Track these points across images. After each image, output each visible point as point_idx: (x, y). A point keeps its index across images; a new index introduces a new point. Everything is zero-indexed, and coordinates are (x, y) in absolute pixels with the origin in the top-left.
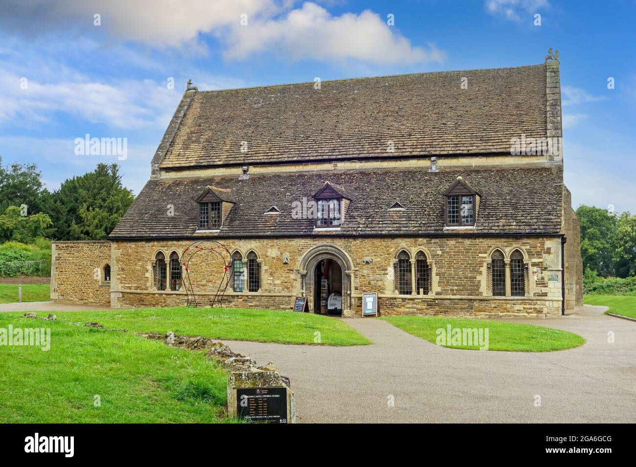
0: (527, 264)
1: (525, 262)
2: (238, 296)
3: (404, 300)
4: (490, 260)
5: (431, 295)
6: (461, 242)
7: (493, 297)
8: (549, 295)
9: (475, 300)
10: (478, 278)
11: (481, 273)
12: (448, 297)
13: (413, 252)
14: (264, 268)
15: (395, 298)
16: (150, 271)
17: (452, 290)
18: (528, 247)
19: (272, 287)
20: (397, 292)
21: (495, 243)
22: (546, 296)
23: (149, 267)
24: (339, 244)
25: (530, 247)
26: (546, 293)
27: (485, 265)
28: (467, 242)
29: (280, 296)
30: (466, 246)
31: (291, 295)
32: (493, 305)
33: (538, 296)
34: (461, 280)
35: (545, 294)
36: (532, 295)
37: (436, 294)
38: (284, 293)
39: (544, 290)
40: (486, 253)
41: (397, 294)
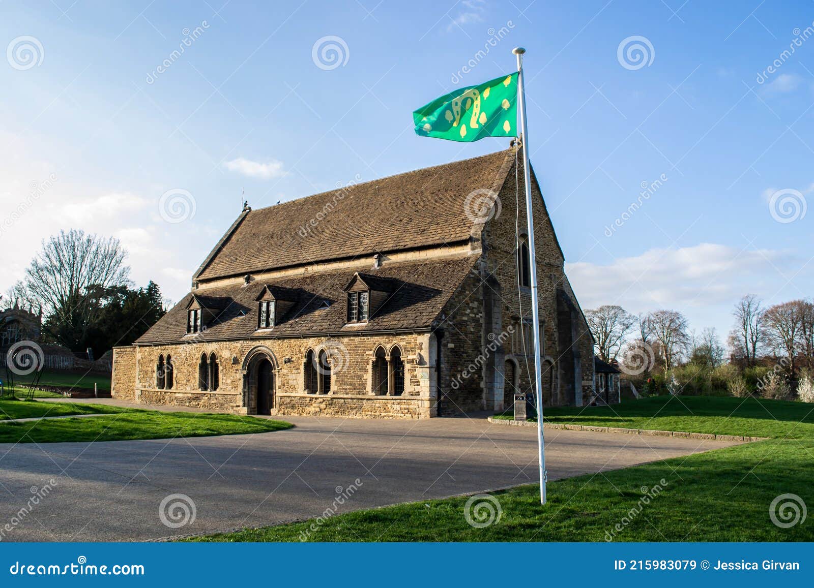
0: (404, 361)
1: (402, 359)
2: (205, 394)
3: (311, 399)
4: (374, 359)
5: (330, 395)
6: (352, 340)
7: (376, 397)
8: (421, 394)
9: (364, 399)
10: (365, 377)
11: (367, 371)
12: (342, 396)
13: (317, 350)
14: (220, 368)
15: (305, 397)
16: (156, 372)
17: (346, 389)
18: (404, 343)
19: (224, 387)
20: (306, 392)
21: (379, 340)
22: (419, 395)
23: (155, 368)
24: (268, 343)
25: (406, 343)
26: (418, 392)
27: (371, 363)
28: (357, 339)
29: (230, 395)
30: (357, 343)
31: (236, 393)
32: (377, 405)
33: (412, 395)
34: (352, 379)
35: (418, 394)
36: (407, 394)
37: (334, 394)
38: (233, 392)
39: (417, 389)
40: (371, 350)
41: (305, 394)
